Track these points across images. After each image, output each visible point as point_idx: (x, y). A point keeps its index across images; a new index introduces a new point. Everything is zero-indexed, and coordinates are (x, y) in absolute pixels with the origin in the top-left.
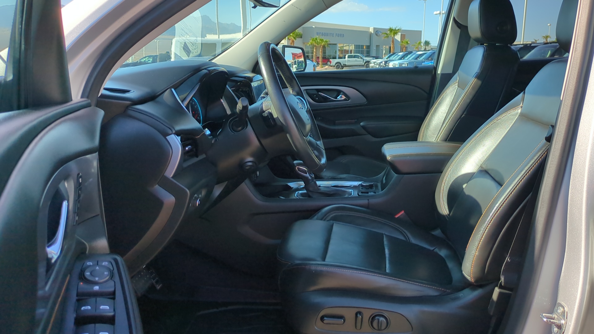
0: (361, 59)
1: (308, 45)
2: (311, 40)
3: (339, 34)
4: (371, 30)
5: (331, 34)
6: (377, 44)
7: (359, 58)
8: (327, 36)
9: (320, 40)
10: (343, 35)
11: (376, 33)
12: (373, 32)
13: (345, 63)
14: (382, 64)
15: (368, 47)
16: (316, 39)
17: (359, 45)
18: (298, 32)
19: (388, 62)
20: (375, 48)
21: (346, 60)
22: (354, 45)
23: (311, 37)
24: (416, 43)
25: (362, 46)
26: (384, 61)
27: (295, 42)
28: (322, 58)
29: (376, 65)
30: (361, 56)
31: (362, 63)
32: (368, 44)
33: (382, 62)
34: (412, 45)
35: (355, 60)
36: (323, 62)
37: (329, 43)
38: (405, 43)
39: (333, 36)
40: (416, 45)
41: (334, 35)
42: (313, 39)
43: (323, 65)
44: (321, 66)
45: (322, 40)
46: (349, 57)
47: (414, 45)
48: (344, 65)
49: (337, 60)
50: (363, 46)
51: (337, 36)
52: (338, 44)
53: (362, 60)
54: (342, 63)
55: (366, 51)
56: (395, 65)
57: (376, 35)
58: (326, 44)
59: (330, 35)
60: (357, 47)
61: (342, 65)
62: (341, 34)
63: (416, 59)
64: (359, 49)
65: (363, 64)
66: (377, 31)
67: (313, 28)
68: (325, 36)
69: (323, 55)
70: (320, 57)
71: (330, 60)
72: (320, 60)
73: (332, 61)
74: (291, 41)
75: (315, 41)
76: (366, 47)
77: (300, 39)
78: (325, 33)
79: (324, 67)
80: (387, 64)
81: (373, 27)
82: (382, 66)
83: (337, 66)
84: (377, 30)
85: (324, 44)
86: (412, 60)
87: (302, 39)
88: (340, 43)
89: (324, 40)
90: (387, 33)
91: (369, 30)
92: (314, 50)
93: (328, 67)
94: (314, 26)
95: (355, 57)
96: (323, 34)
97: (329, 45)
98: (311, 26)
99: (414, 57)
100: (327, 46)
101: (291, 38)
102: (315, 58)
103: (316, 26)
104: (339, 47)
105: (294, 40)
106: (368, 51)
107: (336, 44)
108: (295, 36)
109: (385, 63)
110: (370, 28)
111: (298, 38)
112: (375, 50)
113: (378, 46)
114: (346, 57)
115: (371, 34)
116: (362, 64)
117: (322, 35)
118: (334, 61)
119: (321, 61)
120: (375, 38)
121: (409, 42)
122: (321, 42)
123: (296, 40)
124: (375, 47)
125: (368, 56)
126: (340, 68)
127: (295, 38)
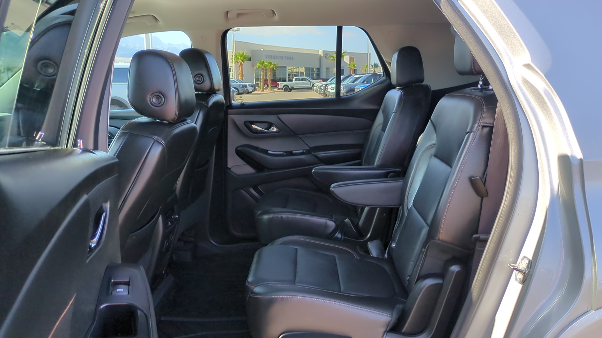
0: (308, 82)
1: (256, 68)
2: (258, 63)
3: (288, 57)
4: (321, 53)
5: (280, 56)
6: (327, 67)
7: (306, 81)
8: (276, 58)
9: (269, 63)
10: (293, 57)
11: (326, 56)
12: (322, 55)
13: (293, 86)
14: (322, 87)
15: (319, 69)
16: (264, 62)
17: (309, 68)
18: (246, 55)
19: (327, 85)
20: (325, 71)
21: (293, 83)
22: (305, 68)
23: (258, 61)
24: (364, 66)
25: (312, 69)
26: (325, 84)
27: (243, 65)
28: (271, 81)
29: (318, 88)
30: (309, 79)
31: (310, 85)
32: (318, 67)
33: (322, 86)
34: (360, 68)
35: (303, 83)
36: (272, 85)
37: (277, 65)
38: (352, 66)
39: (282, 59)
40: (364, 67)
41: (284, 58)
42: (260, 62)
43: (272, 88)
44: (270, 89)
45: (271, 63)
46: (296, 80)
47: (362, 68)
48: (292, 88)
49: (284, 83)
50: (314, 68)
51: (286, 59)
52: (288, 67)
53: (310, 83)
54: (290, 86)
55: (316, 73)
56: (333, 88)
57: (326, 57)
58: (275, 67)
59: (279, 58)
60: (306, 69)
61: (290, 87)
62: (290, 57)
63: (353, 82)
64: (309, 71)
65: (311, 87)
66: (326, 54)
67: (262, 50)
68: (274, 58)
69: (273, 78)
70: (269, 80)
71: (278, 83)
72: (269, 82)
73: (280, 83)
74: (239, 63)
75: (262, 64)
76: (316, 69)
77: (249, 62)
78: (274, 56)
79: (273, 90)
80: (327, 88)
81: (322, 50)
82: (322, 89)
83: (285, 89)
84: (327, 52)
85: (272, 67)
86: (350, 83)
87: (251, 62)
88: (290, 66)
89: (272, 63)
90: (333, 56)
91: (319, 53)
92: (262, 73)
93: (277, 90)
94: (262, 49)
95: (302, 79)
96: (272, 56)
97: (278, 68)
98: (260, 49)
99: (352, 80)
100: (275, 68)
101: (239, 61)
102: (263, 81)
103: (265, 49)
104: (289, 69)
105: (243, 63)
106: (318, 73)
107: (285, 67)
108: (243, 59)
109: (325, 86)
110: (320, 51)
111: (246, 61)
112: (325, 73)
113: (327, 69)
114: (294, 79)
115: (320, 57)
116: (309, 87)
117: (272, 58)
118: (282, 83)
119: (270, 84)
120: (324, 60)
121: (356, 65)
122: (269, 65)
123: (244, 63)
124: (325, 69)
125: (318, 78)
126: (288, 91)
127: (243, 61)
